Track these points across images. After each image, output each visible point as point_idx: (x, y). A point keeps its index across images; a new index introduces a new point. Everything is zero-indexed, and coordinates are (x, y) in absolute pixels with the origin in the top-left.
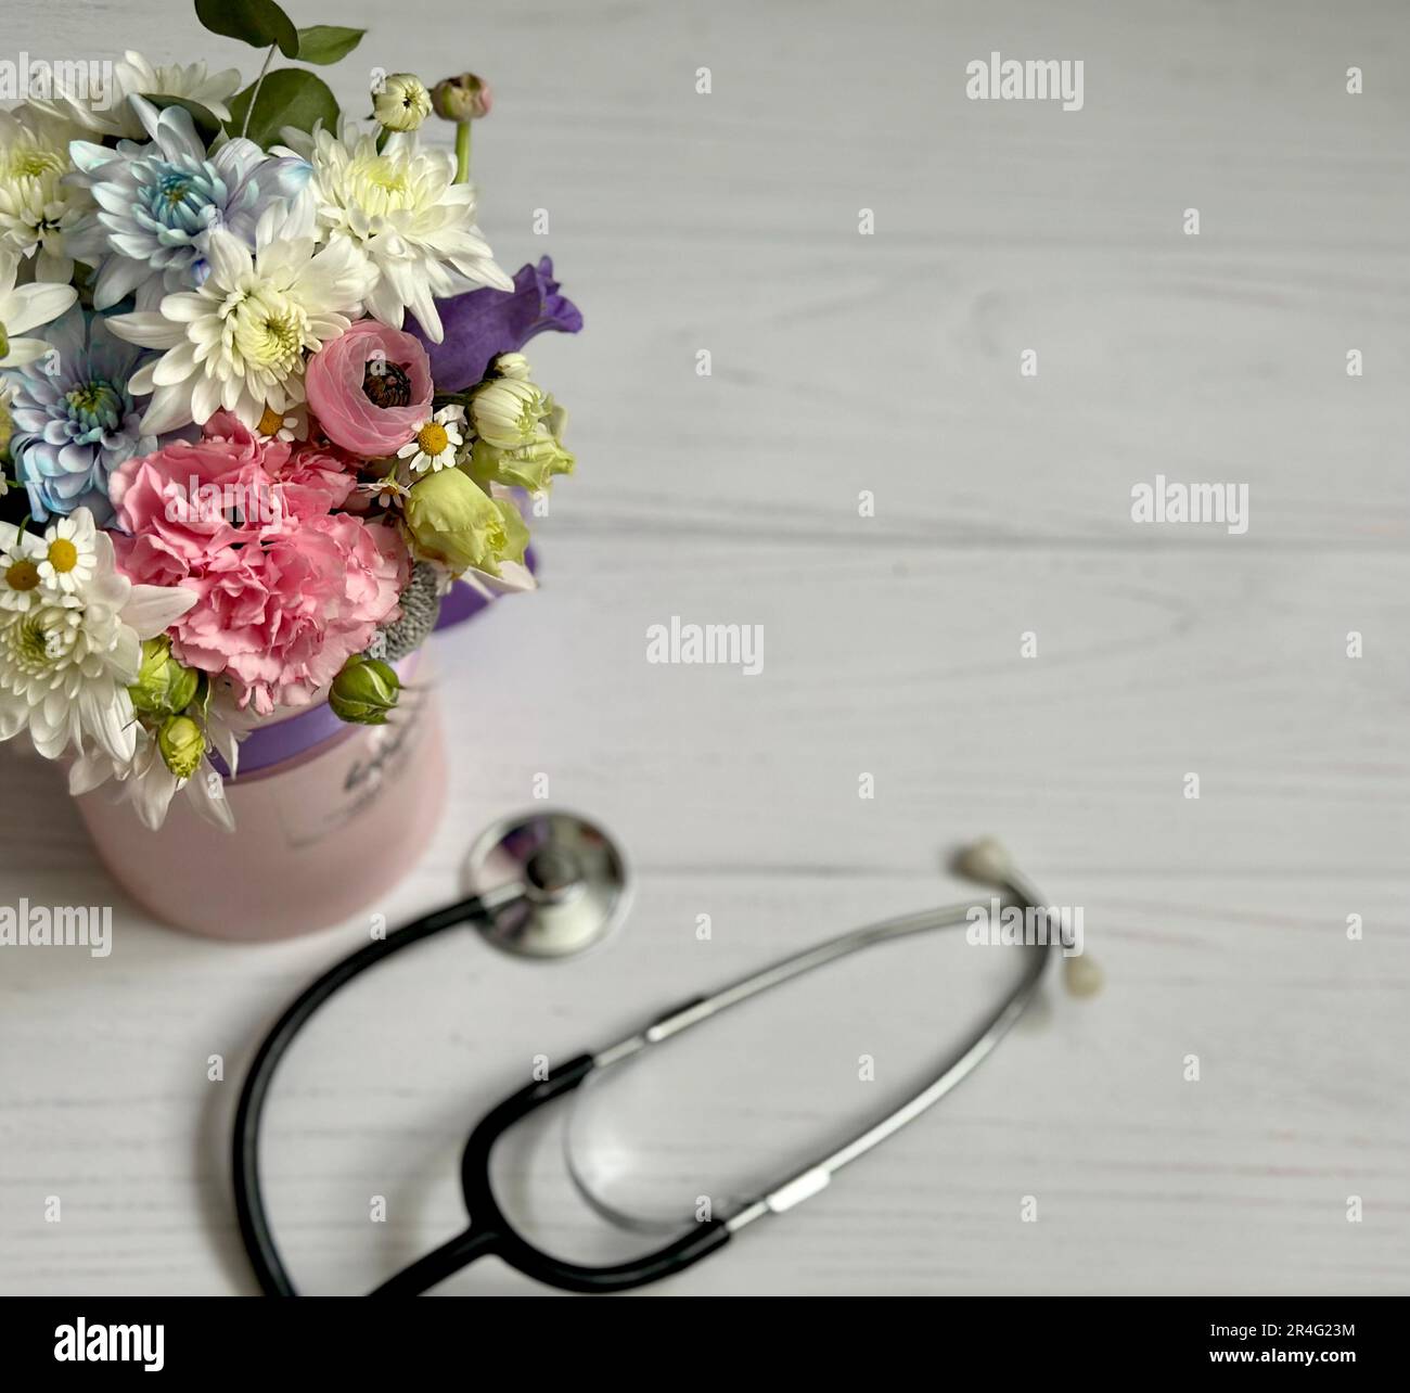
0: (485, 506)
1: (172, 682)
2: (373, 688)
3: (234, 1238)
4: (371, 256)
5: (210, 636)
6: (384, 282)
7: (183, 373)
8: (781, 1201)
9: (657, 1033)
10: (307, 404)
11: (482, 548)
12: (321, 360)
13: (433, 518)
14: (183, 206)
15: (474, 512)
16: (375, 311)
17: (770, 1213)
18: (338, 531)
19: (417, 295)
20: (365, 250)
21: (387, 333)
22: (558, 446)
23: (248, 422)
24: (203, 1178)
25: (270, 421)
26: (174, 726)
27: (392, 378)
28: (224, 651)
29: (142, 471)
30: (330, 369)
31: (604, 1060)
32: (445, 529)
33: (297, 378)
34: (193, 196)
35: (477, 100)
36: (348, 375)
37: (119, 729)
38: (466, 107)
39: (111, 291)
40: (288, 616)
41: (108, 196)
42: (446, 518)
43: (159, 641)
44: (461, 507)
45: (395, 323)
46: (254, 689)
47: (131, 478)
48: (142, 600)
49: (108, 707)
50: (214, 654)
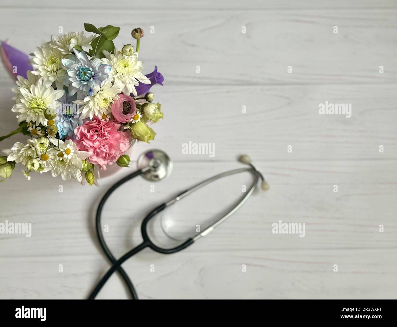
0: (147, 131)
1: (88, 166)
2: (125, 162)
3: (97, 239)
4: (123, 82)
5: (95, 159)
6: (126, 87)
7: (87, 110)
8: (203, 234)
9: (178, 198)
10: (111, 113)
11: (146, 139)
12: (114, 105)
13: (137, 134)
14: (86, 77)
15: (145, 133)
16: (124, 92)
17: (202, 236)
18: (118, 135)
19: (133, 89)
20: (122, 81)
21: (127, 97)
22: (160, 113)
23: (100, 117)
24: (90, 227)
25: (104, 116)
26: (89, 175)
27: (128, 106)
28: (98, 161)
29: (80, 128)
30: (116, 108)
31: (168, 204)
32: (139, 136)
33: (110, 108)
34: (88, 75)
35: (141, 35)
36: (120, 110)
37: (79, 178)
38: (139, 37)
39: (73, 93)
40: (110, 154)
41: (71, 73)
42: (139, 134)
43: (86, 160)
44: (142, 132)
45: (128, 95)
46: (103, 166)
47: (78, 129)
48: (82, 154)
49: (76, 173)
50: (96, 162)
